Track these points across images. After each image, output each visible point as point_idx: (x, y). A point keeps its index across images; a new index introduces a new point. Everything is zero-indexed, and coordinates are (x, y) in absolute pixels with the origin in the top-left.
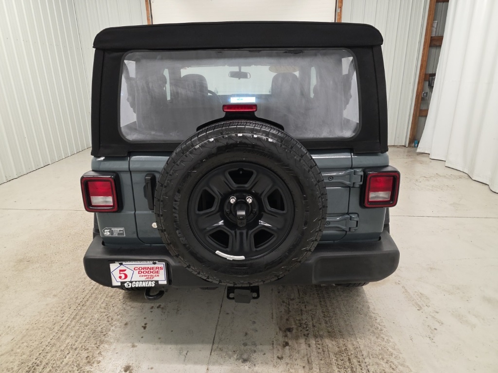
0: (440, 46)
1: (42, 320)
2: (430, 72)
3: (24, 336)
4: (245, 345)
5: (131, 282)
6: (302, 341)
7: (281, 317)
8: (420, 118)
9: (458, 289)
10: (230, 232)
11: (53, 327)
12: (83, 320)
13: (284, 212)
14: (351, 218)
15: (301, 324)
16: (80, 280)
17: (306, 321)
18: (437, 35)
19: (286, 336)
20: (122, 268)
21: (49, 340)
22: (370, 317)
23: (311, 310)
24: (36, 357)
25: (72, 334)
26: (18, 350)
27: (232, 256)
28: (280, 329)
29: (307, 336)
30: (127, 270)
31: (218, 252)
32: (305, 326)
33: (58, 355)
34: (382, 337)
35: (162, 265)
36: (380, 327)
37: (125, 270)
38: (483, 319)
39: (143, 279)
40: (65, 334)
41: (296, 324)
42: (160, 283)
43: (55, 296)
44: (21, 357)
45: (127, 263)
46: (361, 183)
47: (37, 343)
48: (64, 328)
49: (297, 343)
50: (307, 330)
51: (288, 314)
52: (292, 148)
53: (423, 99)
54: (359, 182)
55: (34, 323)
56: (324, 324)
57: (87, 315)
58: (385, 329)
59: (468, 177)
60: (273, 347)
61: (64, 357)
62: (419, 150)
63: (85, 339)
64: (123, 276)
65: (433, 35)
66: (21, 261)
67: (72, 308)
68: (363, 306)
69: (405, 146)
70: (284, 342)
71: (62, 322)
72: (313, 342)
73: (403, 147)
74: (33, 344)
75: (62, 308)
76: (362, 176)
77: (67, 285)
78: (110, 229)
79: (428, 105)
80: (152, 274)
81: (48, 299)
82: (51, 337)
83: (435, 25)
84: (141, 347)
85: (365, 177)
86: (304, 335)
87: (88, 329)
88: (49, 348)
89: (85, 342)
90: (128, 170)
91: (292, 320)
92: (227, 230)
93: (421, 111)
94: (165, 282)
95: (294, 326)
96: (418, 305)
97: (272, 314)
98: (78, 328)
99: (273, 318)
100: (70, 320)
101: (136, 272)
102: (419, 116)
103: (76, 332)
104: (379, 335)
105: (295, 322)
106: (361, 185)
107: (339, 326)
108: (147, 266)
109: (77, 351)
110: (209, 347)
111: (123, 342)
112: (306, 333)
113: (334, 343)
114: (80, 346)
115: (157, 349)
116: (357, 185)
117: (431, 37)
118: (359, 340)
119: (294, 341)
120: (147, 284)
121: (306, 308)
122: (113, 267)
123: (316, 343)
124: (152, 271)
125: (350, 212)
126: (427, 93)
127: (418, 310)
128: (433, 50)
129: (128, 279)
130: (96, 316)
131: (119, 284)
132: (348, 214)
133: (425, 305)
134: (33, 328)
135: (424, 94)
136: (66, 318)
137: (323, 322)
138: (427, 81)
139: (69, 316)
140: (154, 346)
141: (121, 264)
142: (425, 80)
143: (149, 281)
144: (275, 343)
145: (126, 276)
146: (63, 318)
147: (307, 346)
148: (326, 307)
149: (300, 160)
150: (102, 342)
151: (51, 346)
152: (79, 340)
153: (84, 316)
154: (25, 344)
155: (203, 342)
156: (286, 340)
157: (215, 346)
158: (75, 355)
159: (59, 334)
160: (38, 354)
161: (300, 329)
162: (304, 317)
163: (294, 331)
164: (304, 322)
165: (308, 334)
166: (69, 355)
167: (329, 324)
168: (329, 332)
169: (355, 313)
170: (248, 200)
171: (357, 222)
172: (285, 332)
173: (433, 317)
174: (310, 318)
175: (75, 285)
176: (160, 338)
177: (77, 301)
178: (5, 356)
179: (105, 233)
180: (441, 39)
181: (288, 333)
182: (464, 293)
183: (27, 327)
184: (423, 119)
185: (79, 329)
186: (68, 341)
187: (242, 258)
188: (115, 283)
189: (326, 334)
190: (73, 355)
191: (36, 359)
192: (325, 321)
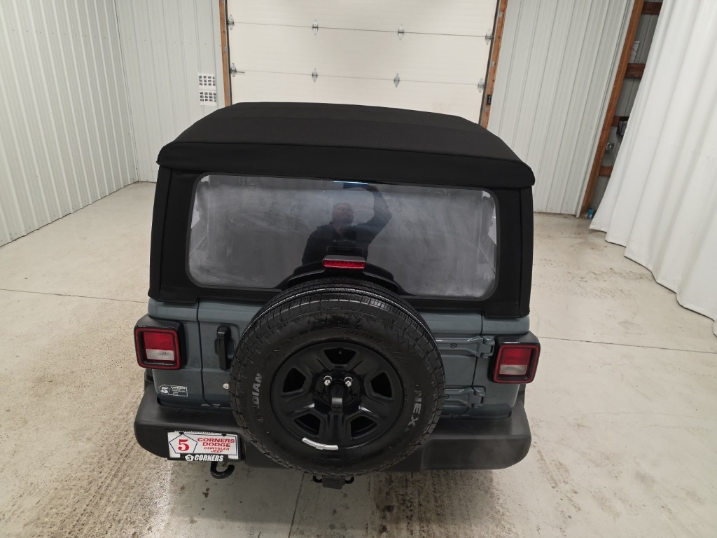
0: (640, 78)
1: (74, 476)
2: (622, 114)
3: (53, 499)
4: (332, 527)
5: (194, 455)
6: (403, 525)
7: (380, 489)
8: (601, 178)
9: (608, 458)
10: (322, 417)
11: (89, 487)
12: (126, 479)
13: (390, 399)
14: (475, 393)
15: (404, 501)
16: (121, 417)
17: (411, 496)
18: (636, 62)
19: (384, 517)
20: (183, 437)
21: (85, 506)
22: (492, 496)
23: (418, 481)
24: (69, 531)
25: (114, 499)
26: (46, 520)
27: (322, 445)
28: (378, 507)
29: (410, 519)
30: (189, 439)
31: (305, 440)
32: (409, 504)
33: (97, 529)
34: (503, 525)
35: (234, 437)
36: (501, 510)
37: (186, 441)
38: (631, 506)
39: (209, 451)
40: (105, 498)
41: (398, 501)
42: (230, 457)
43: (89, 439)
44: (50, 530)
45: (189, 433)
46: (491, 354)
47: (70, 510)
48: (103, 489)
49: (397, 528)
50: (411, 510)
51: (390, 485)
52: (405, 329)
53: (607, 152)
54: (488, 353)
55: (64, 480)
56: (433, 503)
57: (131, 472)
58: (507, 514)
59: (651, 278)
60: (367, 533)
61: (105, 532)
62: (592, 227)
63: (130, 507)
64: (184, 447)
65: (632, 61)
66: (40, 380)
67: (112, 460)
68: (485, 478)
69: (575, 216)
70: (381, 525)
71: (100, 480)
72: (417, 528)
73: (573, 218)
74: (65, 511)
75: (100, 459)
76: (492, 347)
77: (104, 423)
78: (170, 387)
79: (613, 160)
80: (220, 447)
81: (80, 443)
82: (87, 502)
83: (636, 47)
84: (202, 522)
85: (496, 348)
86: (407, 517)
87: (134, 493)
88: (85, 518)
89: (130, 512)
90: (195, 320)
91: (393, 495)
92: (318, 414)
93: (602, 167)
94: (237, 457)
95: (395, 504)
96: (554, 480)
97: (369, 484)
98: (121, 490)
99: (369, 490)
100: (111, 477)
101: (200, 443)
102: (599, 175)
103: (118, 496)
104: (500, 522)
105: (397, 497)
106: (490, 357)
107: (452, 507)
108: (215, 437)
109: (121, 525)
110: (287, 527)
111: (179, 516)
112: (409, 514)
113: (442, 530)
114: (125, 518)
115: (222, 527)
116: (486, 357)
117: (629, 64)
118: (473, 527)
119: (394, 525)
120: (213, 458)
121: (412, 477)
122: (172, 436)
123: (420, 530)
124: (220, 443)
125: (474, 384)
126: (613, 145)
127: (553, 487)
128: (630, 83)
129: (190, 451)
130: (143, 474)
131: (179, 456)
132: (472, 387)
133: (562, 481)
134: (64, 486)
135: (609, 145)
136: (104, 474)
137: (432, 500)
138: (615, 126)
139: (109, 471)
140: (219, 522)
141: (181, 434)
142: (613, 125)
143: (216, 455)
144: (370, 526)
145: (187, 447)
146: (102, 474)
147: (409, 533)
148: (439, 476)
149: (415, 345)
150: (151, 513)
151: (87, 515)
152: (123, 508)
153: (128, 472)
154: (54, 510)
155: (279, 521)
156: (384, 524)
157: (295, 527)
158: (118, 530)
159: (98, 498)
160: (71, 526)
161: (403, 508)
162: (410, 490)
163: (395, 510)
164: (408, 498)
165: (412, 516)
166: (111, 530)
167: (440, 503)
168: (438, 515)
169: (473, 487)
170: (346, 383)
171: (483, 398)
172: (384, 511)
173: (570, 499)
174: (416, 493)
175: (115, 424)
176: (225, 512)
177: (118, 449)
178: (31, 527)
179: (162, 391)
180: (641, 68)
181: (387, 513)
182: (613, 465)
183: (56, 485)
184: (604, 179)
185: (122, 492)
186: (108, 509)
187: (335, 447)
188: (173, 455)
189: (434, 517)
190: (116, 530)
191: (69, 533)
192: (435, 498)
